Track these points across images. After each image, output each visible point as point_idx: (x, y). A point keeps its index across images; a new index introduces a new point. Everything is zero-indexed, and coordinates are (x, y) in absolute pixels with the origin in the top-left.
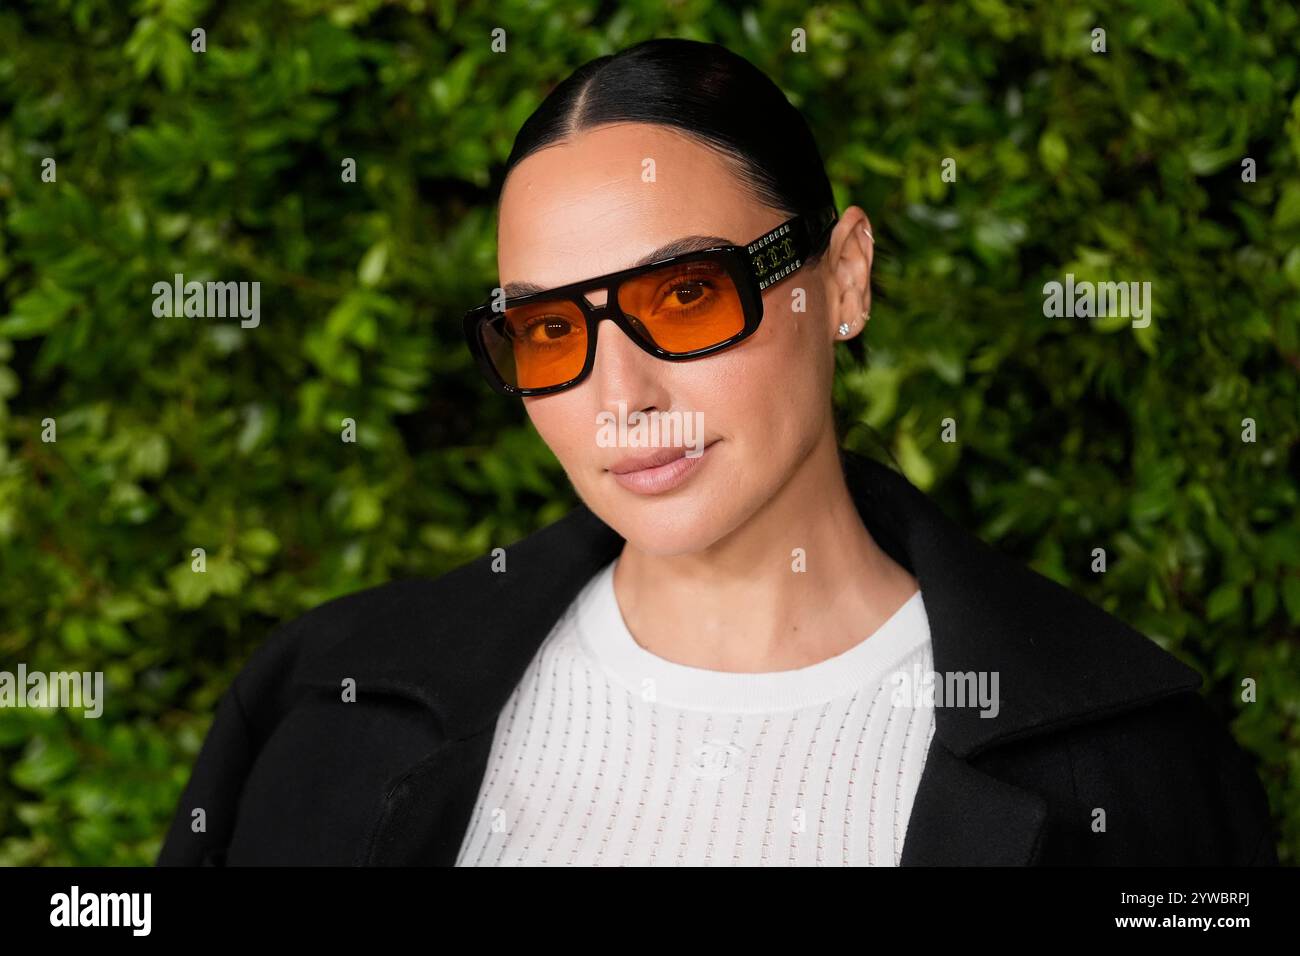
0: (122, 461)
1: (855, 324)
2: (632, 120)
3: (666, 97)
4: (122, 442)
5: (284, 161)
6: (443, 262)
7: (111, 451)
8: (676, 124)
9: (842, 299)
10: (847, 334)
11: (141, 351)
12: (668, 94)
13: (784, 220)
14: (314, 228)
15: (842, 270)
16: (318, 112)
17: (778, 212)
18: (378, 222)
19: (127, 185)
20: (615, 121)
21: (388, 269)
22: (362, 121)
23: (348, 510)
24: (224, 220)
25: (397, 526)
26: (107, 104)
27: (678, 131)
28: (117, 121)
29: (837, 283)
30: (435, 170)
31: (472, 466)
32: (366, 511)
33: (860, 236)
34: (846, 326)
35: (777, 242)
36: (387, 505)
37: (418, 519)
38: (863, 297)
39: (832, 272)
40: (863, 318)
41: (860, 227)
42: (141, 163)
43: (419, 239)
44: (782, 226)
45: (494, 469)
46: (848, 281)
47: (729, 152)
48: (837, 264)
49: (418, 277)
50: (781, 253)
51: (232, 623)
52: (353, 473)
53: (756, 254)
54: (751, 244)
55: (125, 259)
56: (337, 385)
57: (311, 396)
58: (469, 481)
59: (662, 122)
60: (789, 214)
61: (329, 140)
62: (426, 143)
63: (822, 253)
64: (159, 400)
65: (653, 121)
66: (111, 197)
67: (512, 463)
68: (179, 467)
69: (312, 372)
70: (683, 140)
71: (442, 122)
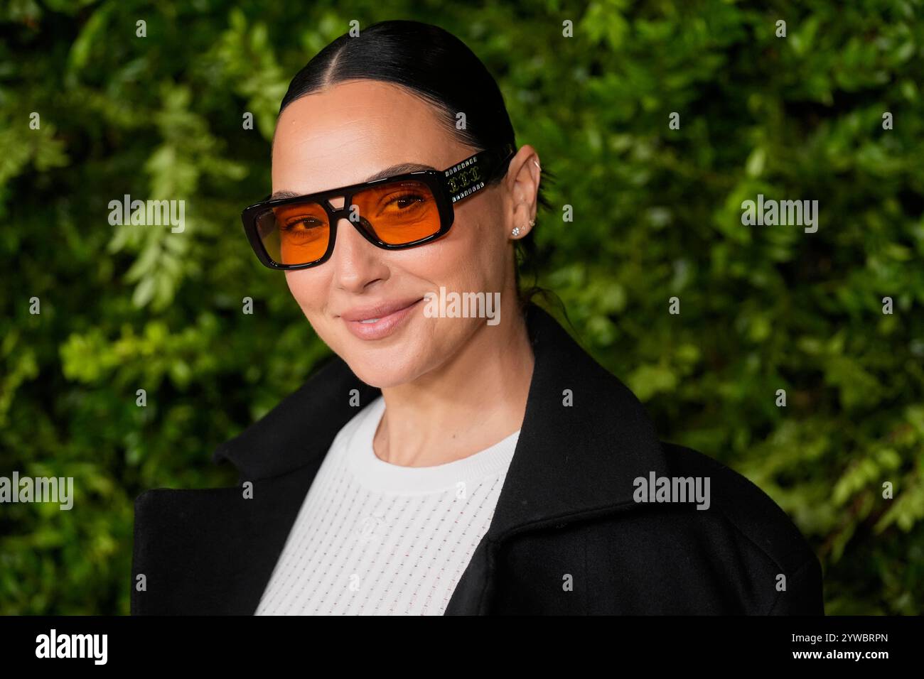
0: (594, 304)
1: (523, 228)
2: (368, 78)
3: (393, 62)
4: (594, 290)
5: (692, 95)
6: (805, 157)
7: (586, 297)
8: (400, 82)
9: (515, 210)
10: (518, 235)
11: (602, 228)
12: (395, 61)
13: (475, 153)
14: (717, 139)
15: (517, 189)
16: (713, 61)
17: (471, 148)
18: (758, 134)
19: (588, 117)
20: (356, 78)
21: (767, 164)
22: (745, 65)
23: (747, 330)
24: (654, 137)
25: (781, 338)
26: (573, 63)
27: (401, 87)
28: (580, 74)
29: (513, 200)
30: (795, 95)
31: (832, 296)
32: (760, 329)
33: (532, 166)
34: (517, 229)
35: (467, 168)
36: (774, 324)
37: (796, 333)
38: (531, 209)
39: (510, 191)
40: (529, 224)
41: (532, 160)
42: (594, 101)
43: (787, 143)
44: (472, 157)
45: (846, 296)
46: (521, 198)
47: (437, 103)
48: (513, 186)
49: (787, 169)
50: (469, 177)
51: (673, 411)
52: (750, 304)
53: (450, 177)
54: (448, 170)
55: (588, 167)
56: (736, 246)
57: (719, 254)
58: (829, 306)
59: (390, 80)
60: (478, 149)
61: (723, 79)
62: (788, 78)
63: (502, 178)
64: (617, 261)
65: (383, 79)
66: (578, 125)
67: (857, 291)
68: (633, 305)
69: (719, 236)
70: (403, 93)
71: (798, 63)
